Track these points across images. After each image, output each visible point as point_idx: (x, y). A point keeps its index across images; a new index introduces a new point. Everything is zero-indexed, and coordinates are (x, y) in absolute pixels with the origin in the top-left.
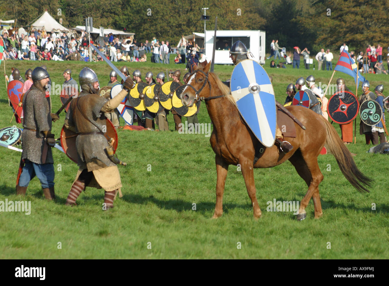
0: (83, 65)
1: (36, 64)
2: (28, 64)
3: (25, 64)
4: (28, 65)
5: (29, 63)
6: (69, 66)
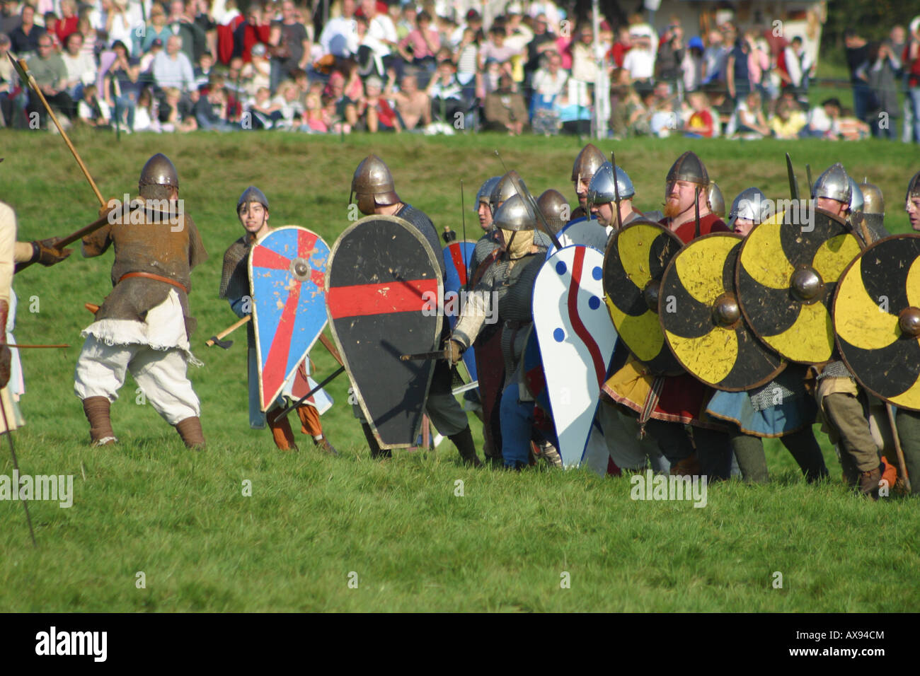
0: (561, 158)
1: (325, 151)
2: (284, 150)
3: (270, 150)
4: (285, 159)
5: (291, 144)
6: (489, 161)
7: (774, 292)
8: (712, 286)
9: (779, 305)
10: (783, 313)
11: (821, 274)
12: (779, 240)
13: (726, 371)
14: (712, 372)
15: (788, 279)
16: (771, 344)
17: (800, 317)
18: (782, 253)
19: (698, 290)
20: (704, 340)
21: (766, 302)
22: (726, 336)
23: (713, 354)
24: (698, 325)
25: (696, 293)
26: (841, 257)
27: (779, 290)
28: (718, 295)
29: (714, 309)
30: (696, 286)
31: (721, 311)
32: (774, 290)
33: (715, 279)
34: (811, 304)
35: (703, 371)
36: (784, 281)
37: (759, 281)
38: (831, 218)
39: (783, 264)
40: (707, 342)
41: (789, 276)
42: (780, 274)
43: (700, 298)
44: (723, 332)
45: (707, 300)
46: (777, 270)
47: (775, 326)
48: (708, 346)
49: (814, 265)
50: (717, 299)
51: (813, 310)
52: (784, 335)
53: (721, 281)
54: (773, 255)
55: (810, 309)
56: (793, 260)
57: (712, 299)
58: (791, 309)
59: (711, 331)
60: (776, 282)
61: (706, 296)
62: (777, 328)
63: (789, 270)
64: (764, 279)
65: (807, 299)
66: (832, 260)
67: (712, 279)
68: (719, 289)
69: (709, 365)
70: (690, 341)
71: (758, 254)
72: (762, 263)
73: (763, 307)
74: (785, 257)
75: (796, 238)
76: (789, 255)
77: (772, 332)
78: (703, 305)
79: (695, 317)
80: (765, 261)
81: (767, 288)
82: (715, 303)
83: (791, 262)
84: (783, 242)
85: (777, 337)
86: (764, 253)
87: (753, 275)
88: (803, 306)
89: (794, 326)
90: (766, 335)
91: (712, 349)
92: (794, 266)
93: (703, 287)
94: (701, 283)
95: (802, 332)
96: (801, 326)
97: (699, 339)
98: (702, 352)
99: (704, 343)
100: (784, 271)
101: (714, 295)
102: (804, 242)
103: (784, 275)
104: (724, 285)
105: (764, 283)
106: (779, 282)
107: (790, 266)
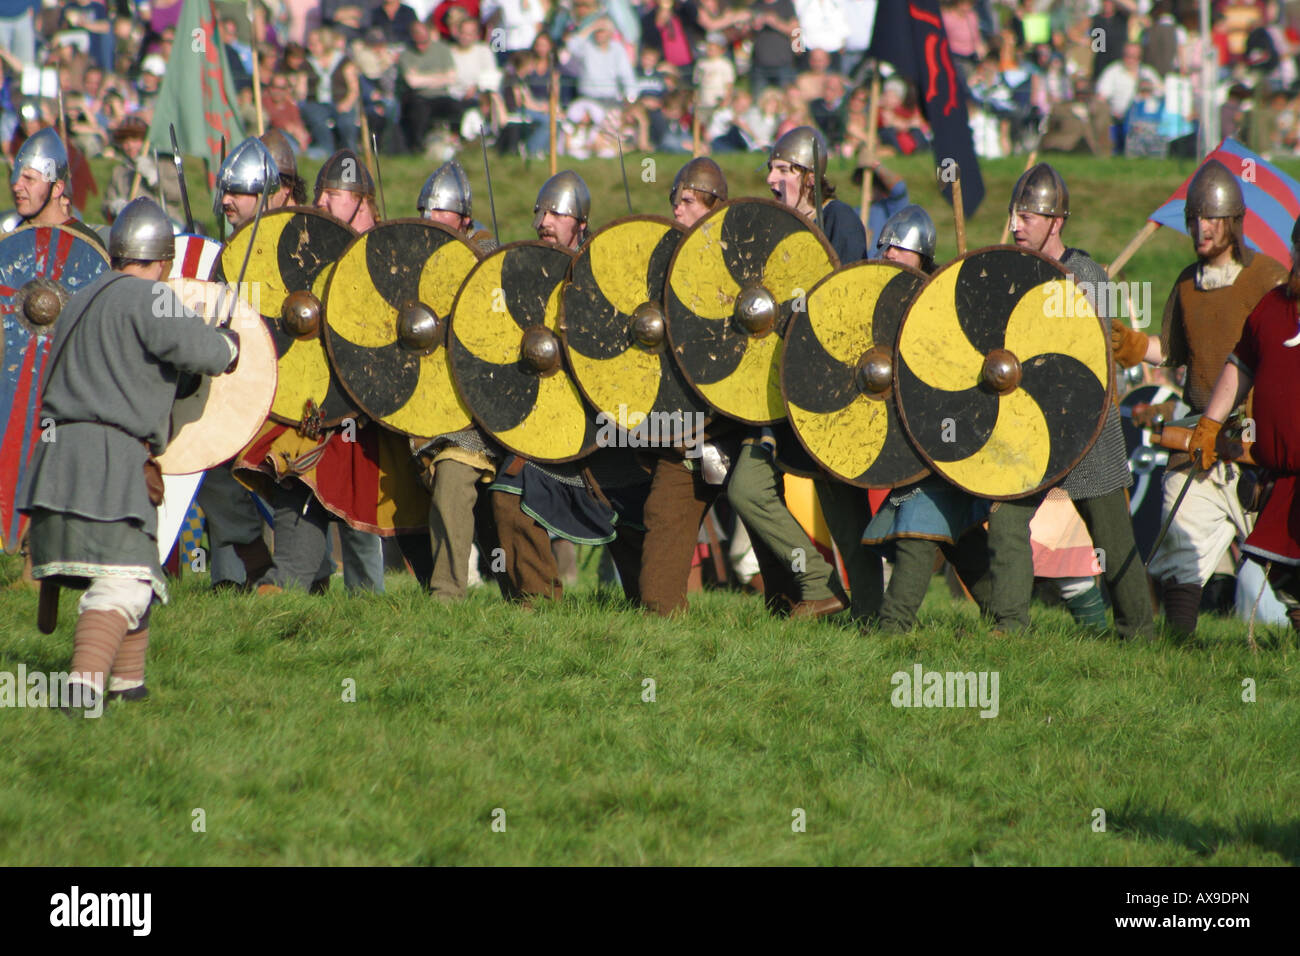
7: (381, 352)
8: (856, 337)
9: (392, 368)
10: (399, 376)
11: (433, 307)
12: (368, 278)
13: (868, 460)
14: (850, 462)
15: (394, 328)
16: (394, 424)
17: (421, 376)
18: (376, 295)
19: (837, 343)
20: (841, 415)
21: (374, 369)
22: (872, 410)
23: (853, 436)
24: (834, 394)
25: (834, 348)
26: (452, 276)
27: (386, 347)
28: (864, 350)
29: (857, 372)
30: (835, 338)
31: (867, 372)
32: (380, 349)
33: (861, 328)
34: (431, 353)
35: (839, 459)
36: (389, 333)
37: (357, 342)
38: (426, 227)
39: (382, 308)
40: (846, 419)
41: (394, 323)
42: (382, 326)
43: (839, 356)
44: (869, 404)
45: (849, 357)
46: (375, 319)
47: (394, 399)
48: (846, 425)
49: (422, 298)
50: (863, 355)
51: (435, 360)
52: (407, 407)
53: (870, 329)
54: (367, 301)
55: (431, 361)
56: (393, 301)
57: (856, 356)
58: (408, 369)
59: (851, 402)
60: (380, 336)
61: (847, 352)
62: (397, 401)
63: (391, 315)
64: (363, 338)
65: (424, 348)
66: (441, 283)
67: (857, 326)
68: (867, 341)
69: (846, 452)
70: (822, 417)
71: (347, 306)
72: (356, 317)
73: (372, 378)
74: (382, 300)
75: (389, 268)
76: (387, 295)
77: (392, 408)
78: (843, 364)
79: (831, 382)
80: (359, 313)
81: (371, 349)
82: (860, 362)
83: (392, 304)
84: (374, 280)
85: (400, 413)
86: (355, 303)
87: (349, 337)
88: (422, 359)
89: (418, 390)
90: (386, 415)
91: (853, 427)
92: (396, 308)
93: (844, 340)
94: (842, 334)
95: (428, 396)
96: (426, 387)
97: (833, 415)
98: (837, 435)
99: (841, 421)
100: (386, 319)
101: (858, 351)
102: (400, 270)
103: (387, 325)
104: (874, 336)
105: (365, 343)
106: (383, 336)
107: (392, 309)
